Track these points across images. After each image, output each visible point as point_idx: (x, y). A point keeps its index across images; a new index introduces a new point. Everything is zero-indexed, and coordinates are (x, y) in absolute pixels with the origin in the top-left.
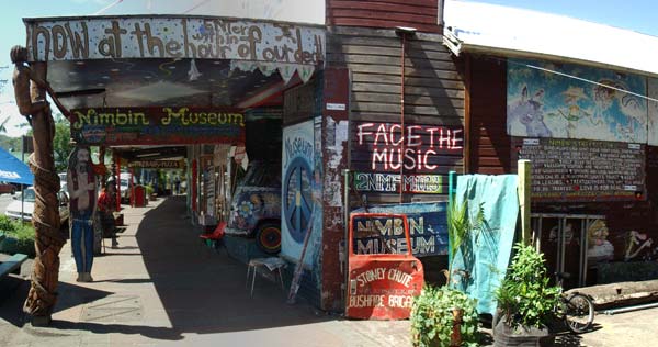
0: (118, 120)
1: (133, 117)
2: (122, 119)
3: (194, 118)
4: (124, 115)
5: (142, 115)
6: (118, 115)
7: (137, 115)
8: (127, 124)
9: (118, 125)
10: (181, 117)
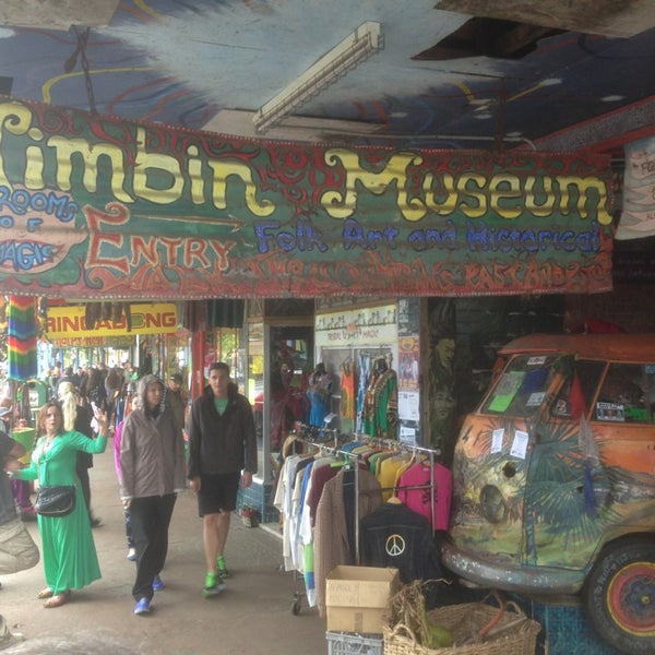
0: (140, 182)
1: (208, 176)
2: (159, 179)
3: (440, 192)
4: (170, 164)
5: (245, 172)
6: (145, 160)
7: (222, 169)
8: (185, 205)
9: (140, 206)
10: (392, 188)
